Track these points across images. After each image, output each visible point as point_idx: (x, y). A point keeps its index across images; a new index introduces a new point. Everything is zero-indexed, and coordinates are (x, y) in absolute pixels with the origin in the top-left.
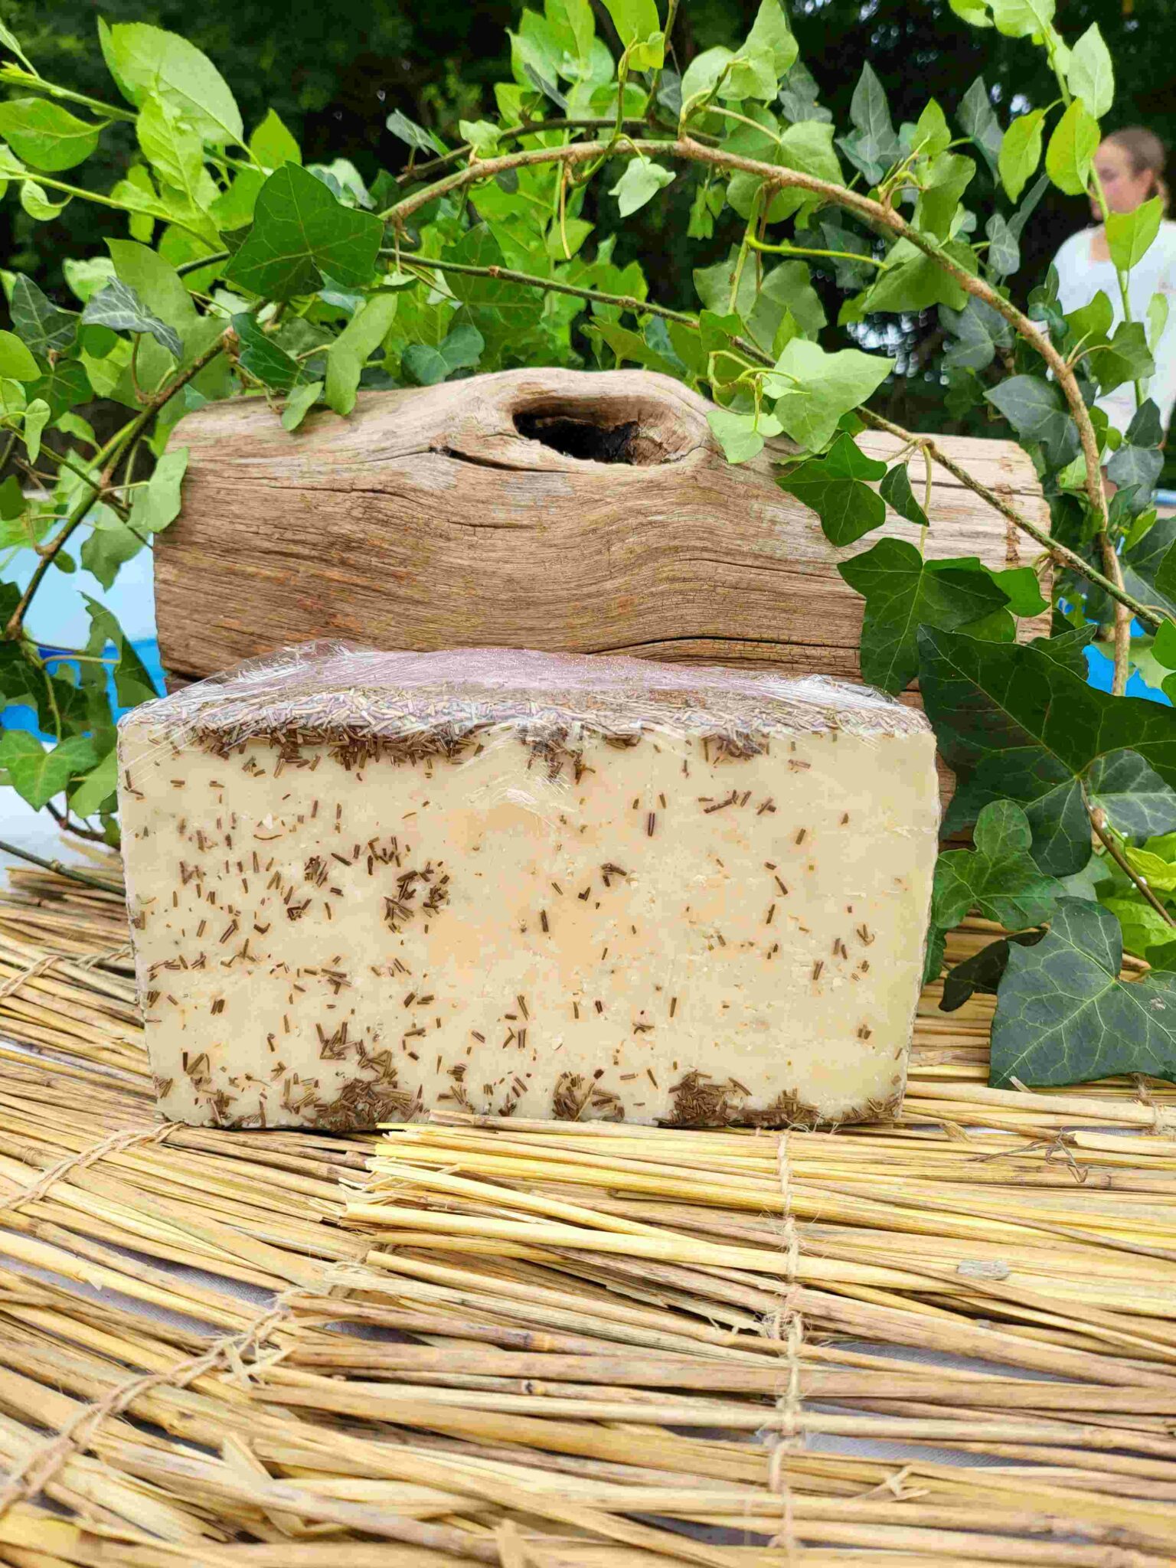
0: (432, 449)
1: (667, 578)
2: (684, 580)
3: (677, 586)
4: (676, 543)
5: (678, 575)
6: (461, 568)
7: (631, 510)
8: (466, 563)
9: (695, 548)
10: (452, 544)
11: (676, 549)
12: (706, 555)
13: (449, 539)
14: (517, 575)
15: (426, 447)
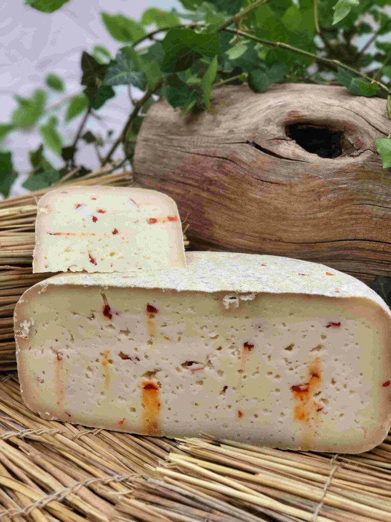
0: (248, 142)
1: (348, 213)
2: (357, 214)
3: (353, 216)
4: (353, 197)
5: (354, 211)
6: (256, 199)
7: (330, 182)
8: (258, 197)
9: (362, 199)
10: (253, 188)
11: (352, 200)
12: (368, 202)
13: (252, 186)
14: (279, 206)
15: (245, 141)
